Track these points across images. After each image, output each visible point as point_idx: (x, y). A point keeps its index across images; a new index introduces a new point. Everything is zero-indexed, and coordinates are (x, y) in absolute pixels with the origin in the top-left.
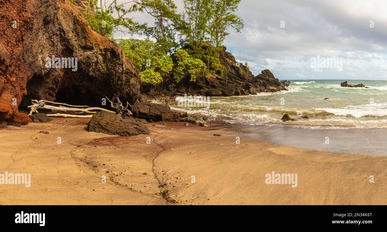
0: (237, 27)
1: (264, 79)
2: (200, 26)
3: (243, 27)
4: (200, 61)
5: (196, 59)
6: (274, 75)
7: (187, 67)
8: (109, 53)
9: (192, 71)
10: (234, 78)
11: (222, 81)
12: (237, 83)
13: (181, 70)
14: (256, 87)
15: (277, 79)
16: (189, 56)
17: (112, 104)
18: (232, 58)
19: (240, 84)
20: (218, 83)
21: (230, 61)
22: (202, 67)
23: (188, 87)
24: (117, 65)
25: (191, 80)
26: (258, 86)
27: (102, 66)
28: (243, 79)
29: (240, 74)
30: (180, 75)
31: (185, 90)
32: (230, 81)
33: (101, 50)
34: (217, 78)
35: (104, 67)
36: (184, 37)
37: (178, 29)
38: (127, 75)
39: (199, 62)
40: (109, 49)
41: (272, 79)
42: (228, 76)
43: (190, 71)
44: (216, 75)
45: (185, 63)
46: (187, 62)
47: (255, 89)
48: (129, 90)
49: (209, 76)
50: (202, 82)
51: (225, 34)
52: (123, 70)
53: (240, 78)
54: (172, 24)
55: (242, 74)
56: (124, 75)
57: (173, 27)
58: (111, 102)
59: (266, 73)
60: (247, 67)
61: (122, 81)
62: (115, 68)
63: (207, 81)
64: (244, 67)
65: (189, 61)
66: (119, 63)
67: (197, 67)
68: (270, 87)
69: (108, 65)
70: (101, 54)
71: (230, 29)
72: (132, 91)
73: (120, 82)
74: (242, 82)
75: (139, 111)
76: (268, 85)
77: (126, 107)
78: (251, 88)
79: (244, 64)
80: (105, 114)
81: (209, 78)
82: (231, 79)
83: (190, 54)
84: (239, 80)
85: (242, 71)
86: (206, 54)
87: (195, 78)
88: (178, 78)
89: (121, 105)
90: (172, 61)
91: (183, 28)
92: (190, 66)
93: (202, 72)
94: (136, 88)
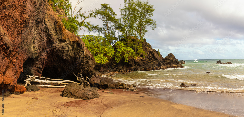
0: (153, 27)
1: (169, 60)
2: (131, 26)
3: (156, 27)
4: (131, 48)
5: (128, 48)
6: (175, 57)
7: (123, 53)
8: (75, 44)
9: (126, 55)
10: (151, 59)
11: (144, 62)
12: (153, 62)
13: (119, 55)
14: (165, 65)
15: (177, 60)
16: (124, 45)
17: (77, 78)
18: (150, 46)
19: (155, 63)
20: (142, 63)
21: (149, 49)
22: (132, 53)
23: (124, 66)
24: (80, 52)
25: (126, 61)
26: (166, 64)
27: (71, 53)
28: (157, 60)
29: (155, 57)
30: (119, 58)
31: (122, 68)
32: (149, 61)
33: (70, 42)
34: (141, 59)
35: (72, 53)
36: (121, 34)
37: (117, 28)
38: (86, 59)
39: (130, 49)
40: (75, 42)
41: (174, 60)
42: (148, 58)
43: (124, 55)
44: (141, 58)
45: (122, 50)
46: (122, 49)
47: (164, 66)
48: (88, 68)
49: (137, 58)
50: (132, 62)
51: (145, 31)
52: (84, 55)
53: (155, 59)
54: (113, 26)
55: (156, 56)
56: (85, 58)
57: (114, 27)
58: (77, 77)
59: (171, 55)
60: (159, 52)
61: (83, 63)
62: (79, 54)
63: (135, 61)
64: (157, 52)
65: (124, 49)
66: (82, 51)
67: (128, 52)
68: (173, 65)
69: (75, 52)
70: (71, 45)
71: (148, 28)
72: (90, 69)
73: (82, 64)
74: (156, 62)
75: (94, 82)
76: (171, 63)
77: (86, 80)
78: (162, 65)
79: (157, 50)
80: (73, 85)
81: (136, 59)
82: (149, 60)
83: (124, 44)
84: (154, 61)
85: (156, 55)
86: (134, 44)
87: (128, 59)
88: (118, 60)
89: (83, 79)
90: (114, 49)
91: (120, 27)
92: (125, 52)
93: (132, 56)
94: (92, 67)
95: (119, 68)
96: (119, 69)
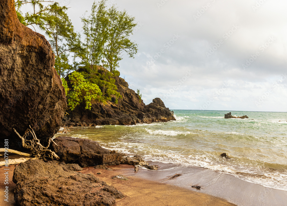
0: (130, 52)
1: (156, 108)
3: (136, 52)
4: (97, 86)
5: (93, 84)
6: (165, 104)
7: (84, 93)
8: (34, 54)
9: (88, 97)
10: (127, 106)
11: (116, 110)
12: (130, 111)
13: (77, 96)
14: (149, 117)
15: (168, 109)
16: (85, 80)
17: (23, 142)
18: (125, 84)
19: (132, 113)
20: (113, 112)
21: (124, 88)
22: (98, 94)
23: (82, 116)
24: (43, 77)
25: (87, 108)
26: (150, 116)
27: (18, 77)
28: (136, 107)
29: (133, 103)
30: (75, 102)
31: (79, 119)
32: (123, 110)
33: (22, 47)
34: (112, 105)
35: (21, 79)
37: (72, 50)
38: (52, 96)
39: (95, 87)
40: (35, 48)
41: (163, 108)
42: (122, 104)
43: (86, 97)
44: (111, 103)
45: (82, 88)
46: (83, 87)
47: (147, 119)
48: (50, 119)
49: (106, 104)
50: (97, 110)
51: (118, 59)
52: (51, 87)
53: (133, 105)
54: (67, 44)
55: (135, 102)
56: (49, 95)
57: (67, 47)
58: (23, 139)
59: (157, 101)
60: (140, 95)
61: (44, 105)
62: (39, 81)
63: (102, 109)
64: (137, 95)
65: (86, 86)
66: (47, 74)
67: (92, 92)
68: (161, 117)
69: (27, 76)
70: (22, 56)
71: (123, 53)
72: (55, 120)
73: (41, 106)
74: (134, 111)
76: (159, 115)
77: (47, 146)
78: (144, 117)
79: (136, 92)
81: (104, 105)
82: (124, 107)
83: (85, 79)
84: (132, 109)
85: (135, 99)
86: (102, 79)
87: (91, 105)
88: (73, 106)
89: (38, 143)
90: (67, 85)
91: (77, 49)
92: (87, 91)
93: (98, 99)
94: (60, 116)
95: (74, 120)
96: (74, 122)
